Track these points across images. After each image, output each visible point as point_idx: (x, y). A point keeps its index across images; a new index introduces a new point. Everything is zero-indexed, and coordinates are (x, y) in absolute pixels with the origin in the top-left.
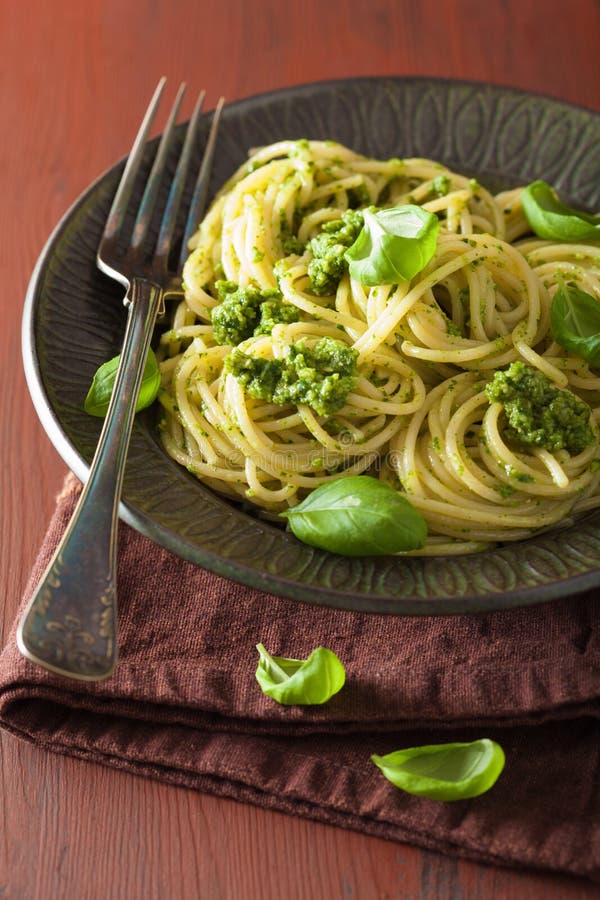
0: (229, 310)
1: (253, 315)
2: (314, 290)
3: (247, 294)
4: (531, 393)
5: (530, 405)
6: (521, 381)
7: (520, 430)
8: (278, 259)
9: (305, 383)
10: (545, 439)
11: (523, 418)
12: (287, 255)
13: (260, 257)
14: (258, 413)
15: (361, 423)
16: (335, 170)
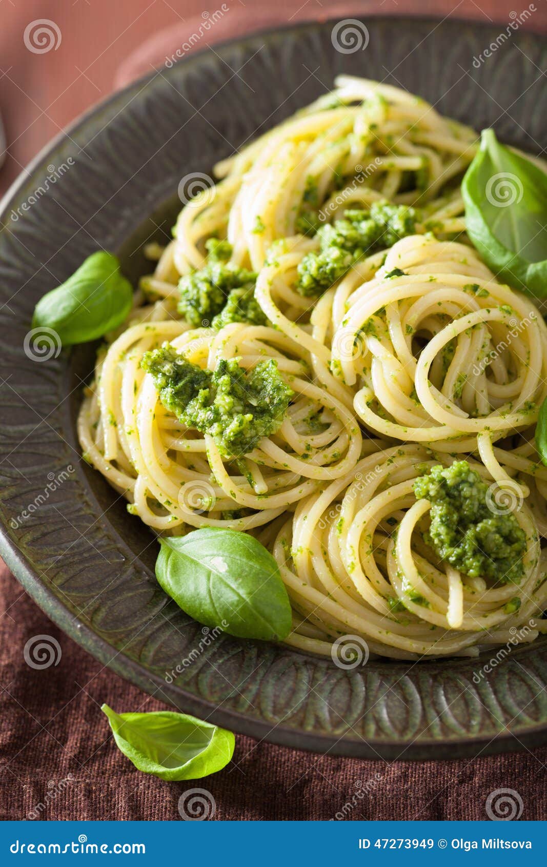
0: (195, 286)
1: (219, 300)
2: (299, 290)
3: (221, 274)
4: (461, 506)
5: (455, 517)
6: (456, 487)
7: (436, 541)
8: (286, 235)
9: (217, 413)
10: (460, 559)
11: (442, 530)
12: (297, 233)
13: (261, 230)
14: (167, 423)
15: (271, 472)
16: (399, 142)
